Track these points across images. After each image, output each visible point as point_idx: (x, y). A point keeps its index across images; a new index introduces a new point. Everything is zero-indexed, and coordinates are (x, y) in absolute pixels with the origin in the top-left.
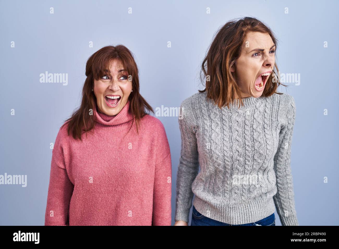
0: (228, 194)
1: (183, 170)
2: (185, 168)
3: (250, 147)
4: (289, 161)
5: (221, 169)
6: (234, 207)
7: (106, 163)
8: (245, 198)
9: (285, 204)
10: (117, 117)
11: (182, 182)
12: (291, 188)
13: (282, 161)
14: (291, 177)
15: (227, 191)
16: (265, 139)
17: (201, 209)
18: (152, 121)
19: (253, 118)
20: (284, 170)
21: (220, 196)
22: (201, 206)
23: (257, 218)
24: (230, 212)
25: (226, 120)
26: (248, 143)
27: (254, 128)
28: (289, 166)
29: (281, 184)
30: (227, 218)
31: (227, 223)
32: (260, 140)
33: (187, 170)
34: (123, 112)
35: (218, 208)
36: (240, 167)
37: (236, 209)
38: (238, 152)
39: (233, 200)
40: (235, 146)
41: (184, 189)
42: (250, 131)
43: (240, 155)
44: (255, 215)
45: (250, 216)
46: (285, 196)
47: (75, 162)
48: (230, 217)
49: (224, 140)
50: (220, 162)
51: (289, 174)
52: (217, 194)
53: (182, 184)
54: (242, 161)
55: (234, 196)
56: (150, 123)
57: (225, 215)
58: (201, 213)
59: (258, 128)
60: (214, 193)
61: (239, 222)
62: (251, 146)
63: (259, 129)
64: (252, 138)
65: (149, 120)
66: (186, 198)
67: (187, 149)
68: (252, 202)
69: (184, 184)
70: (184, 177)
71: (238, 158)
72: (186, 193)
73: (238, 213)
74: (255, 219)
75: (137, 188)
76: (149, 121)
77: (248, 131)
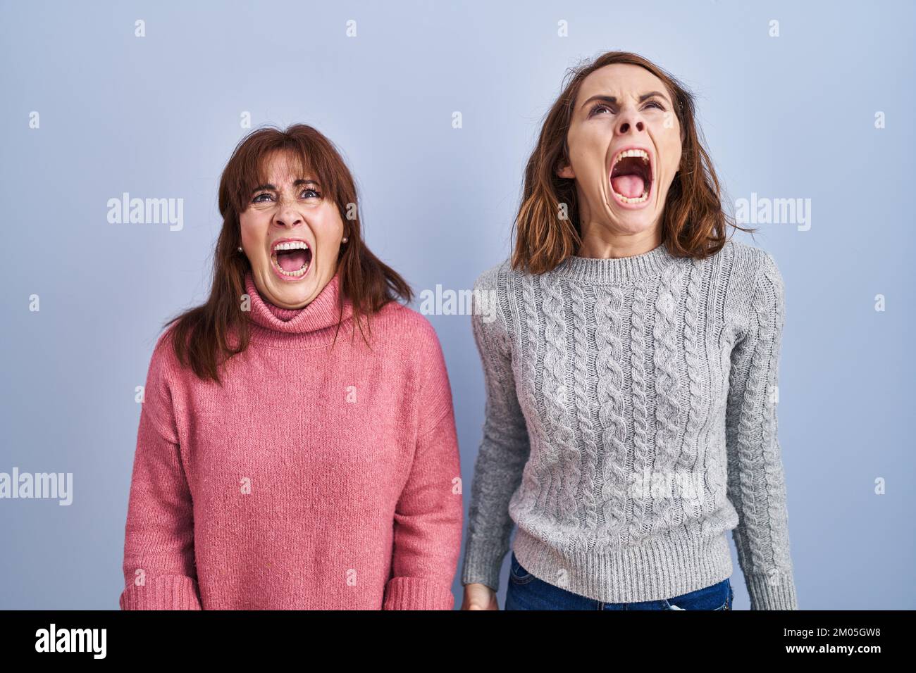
0: (593, 518)
1: (490, 455)
2: (494, 448)
3: (645, 388)
4: (772, 427)
5: (573, 448)
6: (607, 553)
7: (286, 437)
8: (638, 530)
9: (758, 541)
10: (311, 310)
11: (486, 483)
12: (777, 498)
13: (750, 425)
14: (778, 469)
15: (592, 512)
16: (684, 367)
17: (527, 558)
18: (406, 322)
19: (652, 311)
20: (759, 452)
21: (572, 522)
22: (529, 550)
23: (673, 589)
24: (599, 567)
25: (582, 315)
26: (639, 378)
27: (657, 338)
28: (773, 440)
29: (749, 487)
30: (590, 584)
31: (591, 597)
32: (670, 370)
33: (500, 456)
34: (325, 296)
35: (566, 555)
36: (620, 441)
37: (615, 561)
38: (614, 400)
39: (606, 534)
40: (605, 385)
41: (491, 502)
42: (644, 345)
43: (619, 408)
44: (667, 581)
45: (654, 583)
46: (760, 520)
47: (203, 435)
48: (598, 580)
49: (575, 368)
50: (569, 429)
51: (772, 460)
52: (566, 519)
53: (487, 489)
54: (625, 425)
55: (611, 524)
56: (399, 326)
57: (585, 576)
58: (526, 568)
59: (668, 337)
60: (559, 517)
61: (623, 596)
62: (645, 384)
63: (671, 341)
64: (651, 364)
65: (397, 316)
66: (497, 527)
67: (495, 398)
68: (660, 545)
69: (492, 490)
70: (491, 473)
71: (614, 417)
72: (497, 514)
73: (620, 570)
74: (668, 590)
75: (371, 503)
76: (396, 320)
77: (639, 344)
